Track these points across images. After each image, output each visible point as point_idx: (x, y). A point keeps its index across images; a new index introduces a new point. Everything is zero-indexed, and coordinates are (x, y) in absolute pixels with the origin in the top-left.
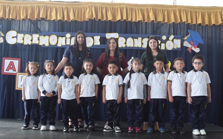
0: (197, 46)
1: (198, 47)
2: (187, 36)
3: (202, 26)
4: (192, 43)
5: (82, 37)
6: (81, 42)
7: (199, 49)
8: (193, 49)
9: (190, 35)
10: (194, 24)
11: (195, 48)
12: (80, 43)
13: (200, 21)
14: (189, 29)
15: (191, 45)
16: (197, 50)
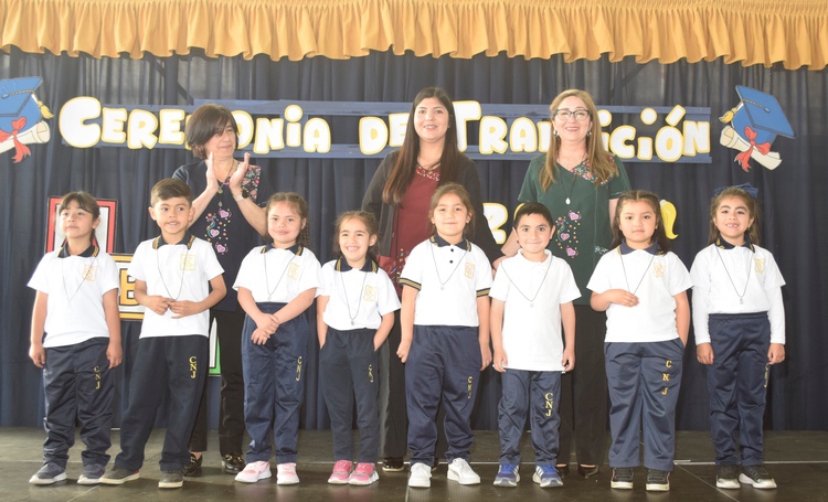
0: (768, 145)
1: (773, 149)
2: (734, 110)
3: (789, 72)
4: (753, 135)
7: (777, 155)
8: (757, 155)
9: (742, 105)
10: (757, 64)
11: (764, 153)
14: (741, 84)
15: (749, 141)
16: (771, 161)
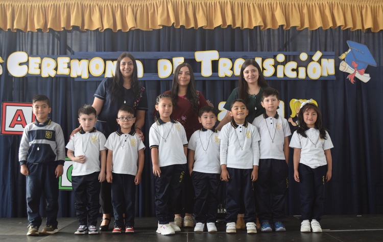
0: (364, 70)
1: (366, 72)
2: (346, 53)
3: (374, 33)
4: (356, 65)
5: (129, 64)
6: (127, 72)
7: (368, 75)
8: (358, 76)
9: (350, 50)
10: (358, 30)
11: (361, 74)
12: (125, 74)
13: (369, 24)
14: (349, 40)
15: (354, 68)
16: (365, 78)
